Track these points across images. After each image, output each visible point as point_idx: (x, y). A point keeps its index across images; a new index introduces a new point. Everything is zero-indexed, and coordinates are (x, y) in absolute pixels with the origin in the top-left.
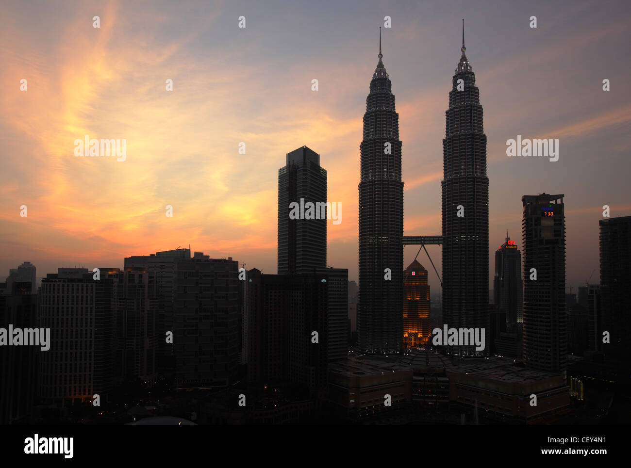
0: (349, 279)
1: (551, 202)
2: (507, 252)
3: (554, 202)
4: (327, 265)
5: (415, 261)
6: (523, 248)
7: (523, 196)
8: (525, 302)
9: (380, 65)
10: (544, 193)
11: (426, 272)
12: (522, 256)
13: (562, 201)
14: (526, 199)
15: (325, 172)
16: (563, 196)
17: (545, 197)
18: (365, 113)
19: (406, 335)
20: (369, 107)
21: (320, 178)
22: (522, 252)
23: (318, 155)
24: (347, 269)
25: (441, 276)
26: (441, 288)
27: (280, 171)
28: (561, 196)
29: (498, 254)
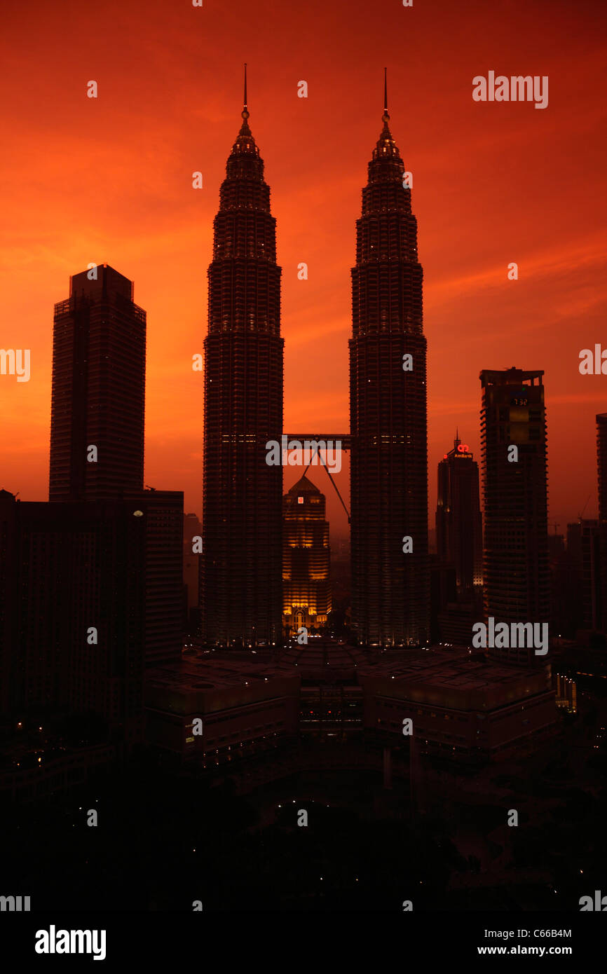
0: (186, 511)
1: (524, 383)
2: (456, 466)
3: (528, 383)
4: (145, 484)
5: (304, 478)
6: (482, 459)
7: (481, 370)
8: (485, 550)
9: (245, 131)
10: (514, 368)
11: (322, 498)
12: (481, 471)
13: (540, 381)
14: (486, 376)
15: (143, 314)
16: (542, 373)
17: (515, 374)
18: (217, 214)
19: (288, 612)
20: (224, 202)
21: (134, 324)
22: (480, 465)
23: (130, 282)
24: (182, 493)
25: (348, 505)
26: (348, 527)
27: (58, 307)
28: (540, 374)
29: (442, 466)
